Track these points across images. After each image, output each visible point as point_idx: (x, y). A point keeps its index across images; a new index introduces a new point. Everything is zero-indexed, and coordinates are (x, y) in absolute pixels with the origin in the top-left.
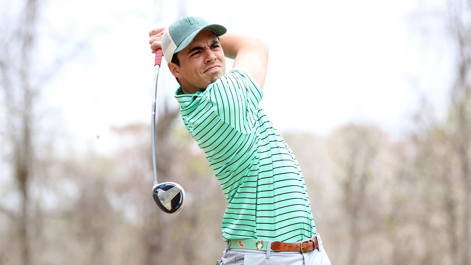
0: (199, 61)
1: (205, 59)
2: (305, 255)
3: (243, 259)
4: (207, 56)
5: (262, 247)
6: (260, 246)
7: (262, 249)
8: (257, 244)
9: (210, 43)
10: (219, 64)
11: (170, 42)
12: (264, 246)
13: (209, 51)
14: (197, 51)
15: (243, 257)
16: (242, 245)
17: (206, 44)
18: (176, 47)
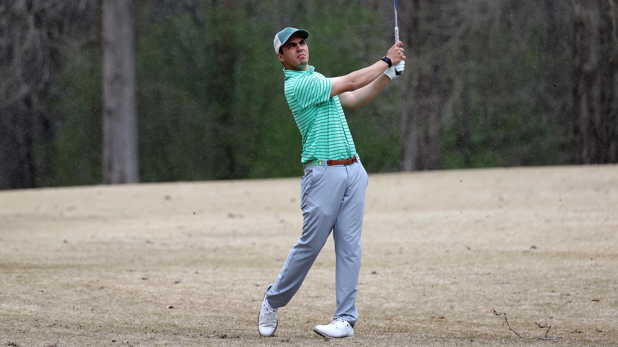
0: (293, 51)
1: (297, 50)
2: (348, 167)
3: (312, 171)
4: (298, 48)
5: (322, 164)
6: (320, 163)
7: (322, 165)
8: (319, 162)
9: (299, 40)
10: (305, 54)
11: (278, 41)
12: (323, 163)
13: (298, 45)
14: (292, 45)
15: (311, 170)
16: (311, 164)
17: (297, 41)
18: (281, 43)
